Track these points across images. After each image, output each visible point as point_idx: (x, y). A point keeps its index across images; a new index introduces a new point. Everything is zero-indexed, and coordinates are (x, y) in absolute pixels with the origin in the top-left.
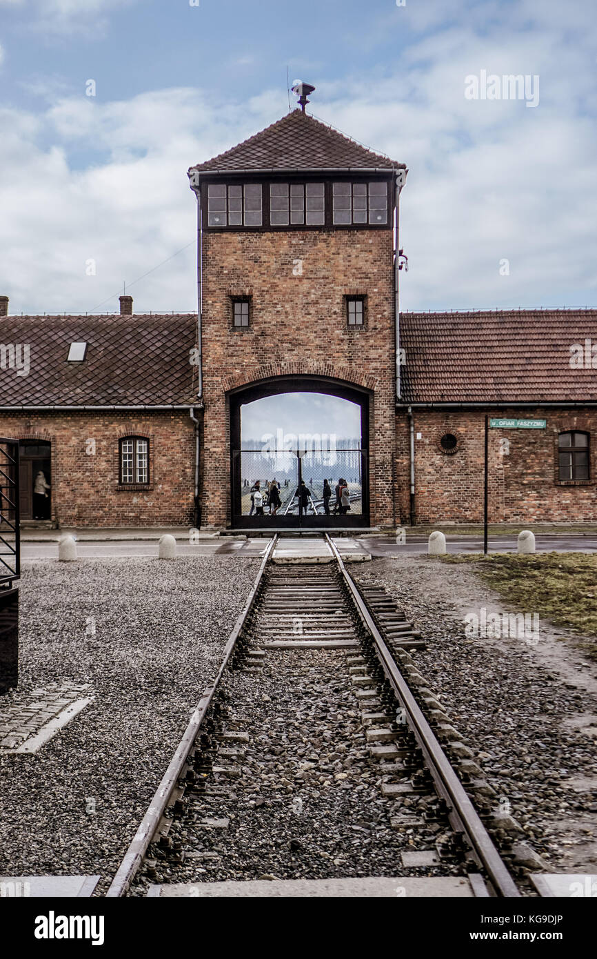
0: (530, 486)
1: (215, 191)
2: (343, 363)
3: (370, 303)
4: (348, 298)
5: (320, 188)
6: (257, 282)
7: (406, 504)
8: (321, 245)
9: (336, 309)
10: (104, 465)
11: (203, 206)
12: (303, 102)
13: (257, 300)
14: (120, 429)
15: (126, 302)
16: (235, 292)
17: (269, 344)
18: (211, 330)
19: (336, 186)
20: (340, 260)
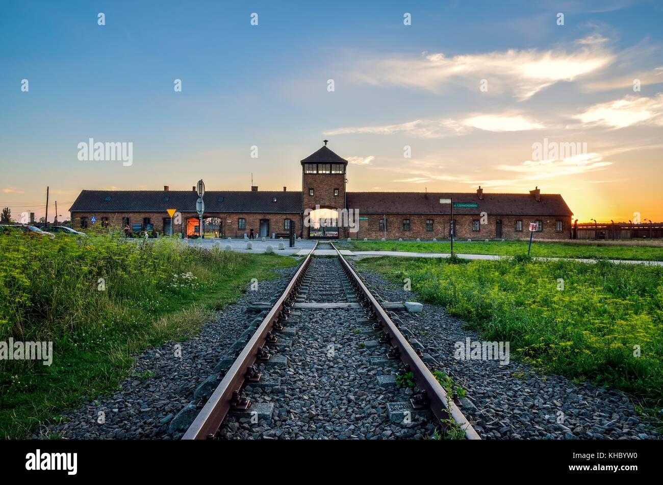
0: (374, 231)
1: (306, 165)
2: (333, 204)
3: (340, 191)
4: (335, 189)
5: (329, 165)
6: (315, 185)
7: (347, 234)
8: (329, 178)
9: (332, 191)
10: (281, 225)
11: (304, 170)
12: (326, 144)
13: (315, 190)
14: (285, 217)
15: (285, 188)
16: (310, 187)
17: (317, 199)
18: (305, 196)
19: (333, 165)
20: (333, 181)
